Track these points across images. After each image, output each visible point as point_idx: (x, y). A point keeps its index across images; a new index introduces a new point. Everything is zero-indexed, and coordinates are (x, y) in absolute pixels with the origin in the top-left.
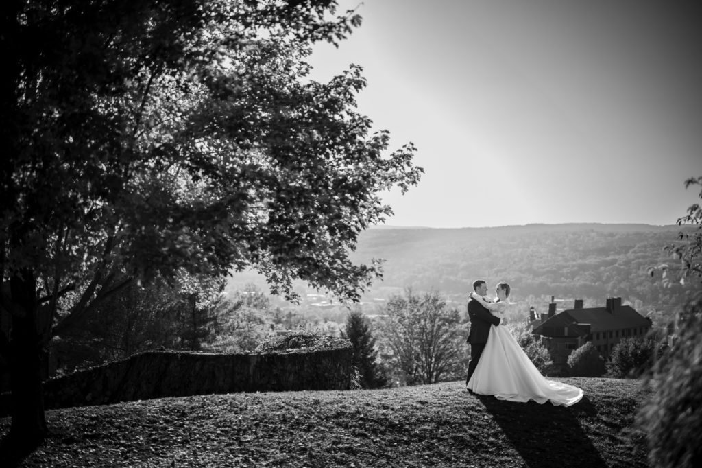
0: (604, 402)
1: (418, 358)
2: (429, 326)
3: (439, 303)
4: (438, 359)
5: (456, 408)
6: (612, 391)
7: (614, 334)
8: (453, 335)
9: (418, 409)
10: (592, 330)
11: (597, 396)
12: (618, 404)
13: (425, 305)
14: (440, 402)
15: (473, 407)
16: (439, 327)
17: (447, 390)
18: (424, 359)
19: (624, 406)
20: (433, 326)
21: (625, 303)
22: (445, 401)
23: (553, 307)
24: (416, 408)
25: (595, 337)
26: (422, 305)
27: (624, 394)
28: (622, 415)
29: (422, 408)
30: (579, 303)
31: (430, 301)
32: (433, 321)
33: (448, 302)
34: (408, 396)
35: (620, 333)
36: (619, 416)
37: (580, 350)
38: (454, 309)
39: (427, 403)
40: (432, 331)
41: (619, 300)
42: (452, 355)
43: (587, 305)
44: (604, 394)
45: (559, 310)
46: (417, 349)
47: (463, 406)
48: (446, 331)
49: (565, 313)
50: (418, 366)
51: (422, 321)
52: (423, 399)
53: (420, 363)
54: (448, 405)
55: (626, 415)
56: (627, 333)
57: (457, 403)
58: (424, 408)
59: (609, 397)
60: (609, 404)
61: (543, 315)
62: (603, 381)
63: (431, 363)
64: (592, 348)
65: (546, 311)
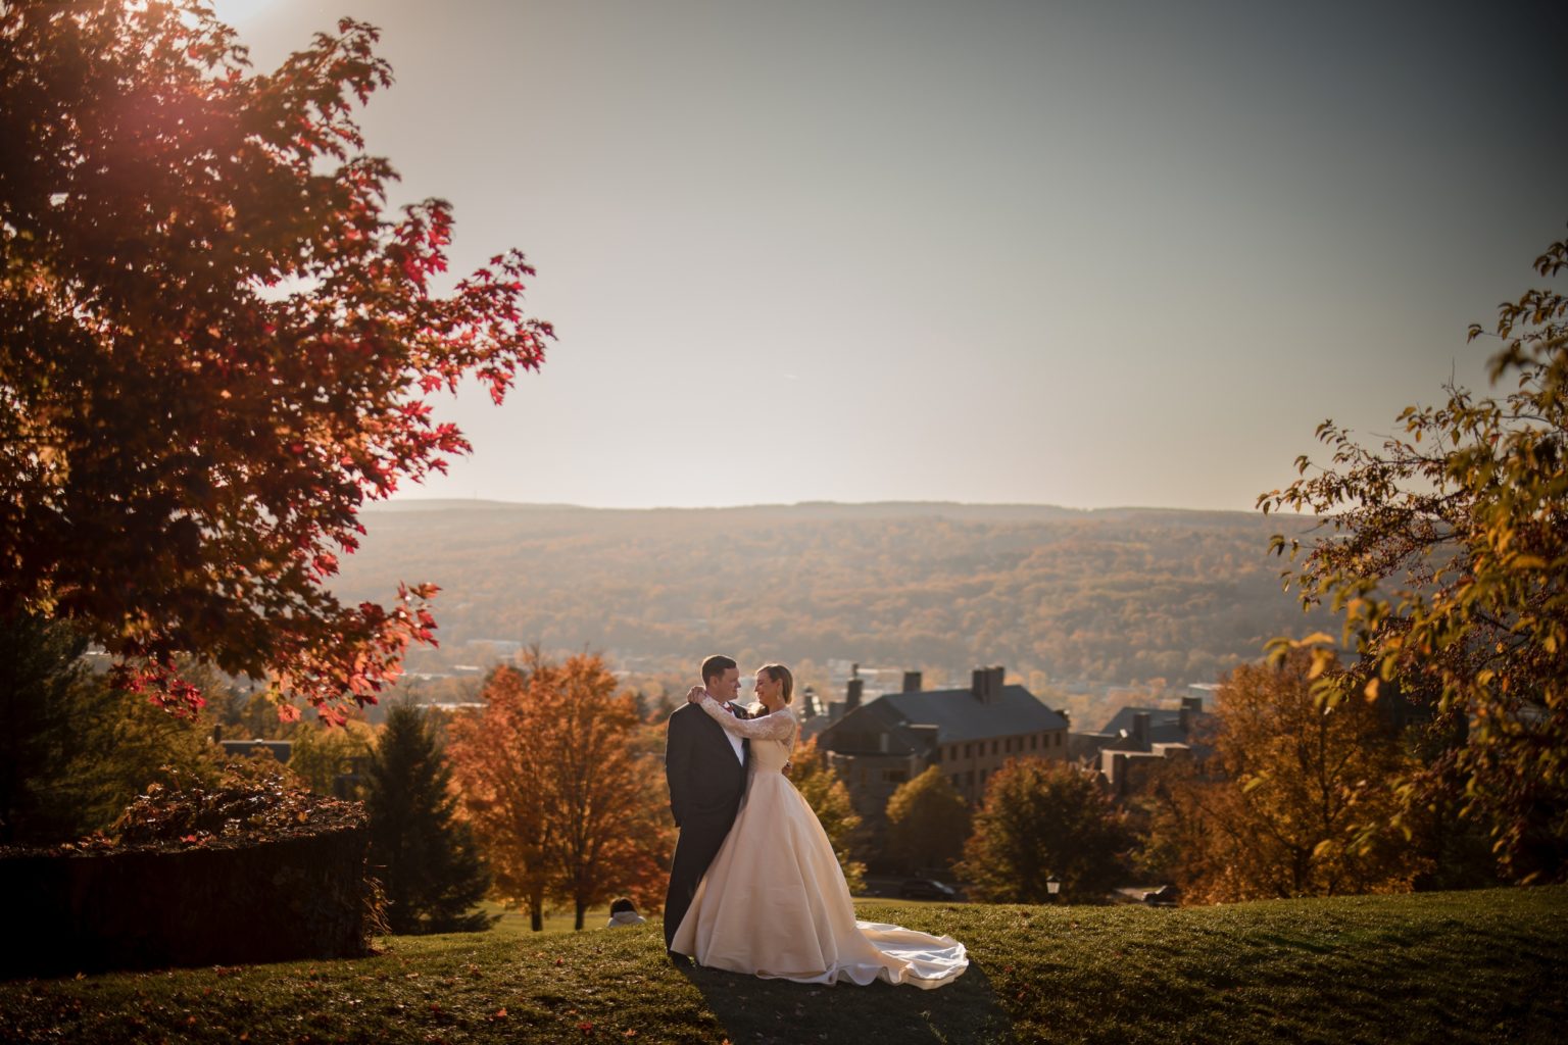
0: (1039, 982)
1: (552, 808)
2: (577, 732)
3: (601, 679)
4: (598, 810)
5: (643, 1015)
6: (1057, 947)
7: (988, 748)
8: (633, 754)
9: (535, 1022)
10: (942, 738)
11: (1020, 965)
12: (1077, 989)
13: (569, 684)
14: (599, 997)
15: (689, 1011)
16: (602, 736)
17: (616, 957)
18: (565, 809)
19: (1093, 991)
20: (587, 733)
21: (1010, 680)
22: (613, 993)
23: (855, 687)
24: (530, 1018)
25: (947, 753)
26: (563, 685)
27: (1089, 957)
28: (1089, 1021)
29: (547, 1020)
30: (912, 680)
31: (583, 676)
32: (586, 722)
33: (622, 673)
34: (510, 977)
35: (1002, 746)
36: (1081, 1024)
37: (913, 785)
38: (635, 691)
39: (562, 1000)
40: (585, 746)
41: (1000, 671)
42: (630, 800)
43: (928, 684)
44: (1035, 958)
45: (869, 695)
46: (551, 786)
47: (663, 1009)
48: (618, 745)
49: (882, 702)
50: (551, 825)
51: (563, 722)
52: (551, 988)
53: (556, 820)
54: (619, 1007)
55: (1101, 1021)
56: (1015, 746)
57: (643, 1000)
58: (552, 1019)
59: (1051, 968)
60: (1053, 991)
61: (832, 706)
62: (1026, 915)
63: (582, 817)
64: (940, 781)
65: (840, 695)
